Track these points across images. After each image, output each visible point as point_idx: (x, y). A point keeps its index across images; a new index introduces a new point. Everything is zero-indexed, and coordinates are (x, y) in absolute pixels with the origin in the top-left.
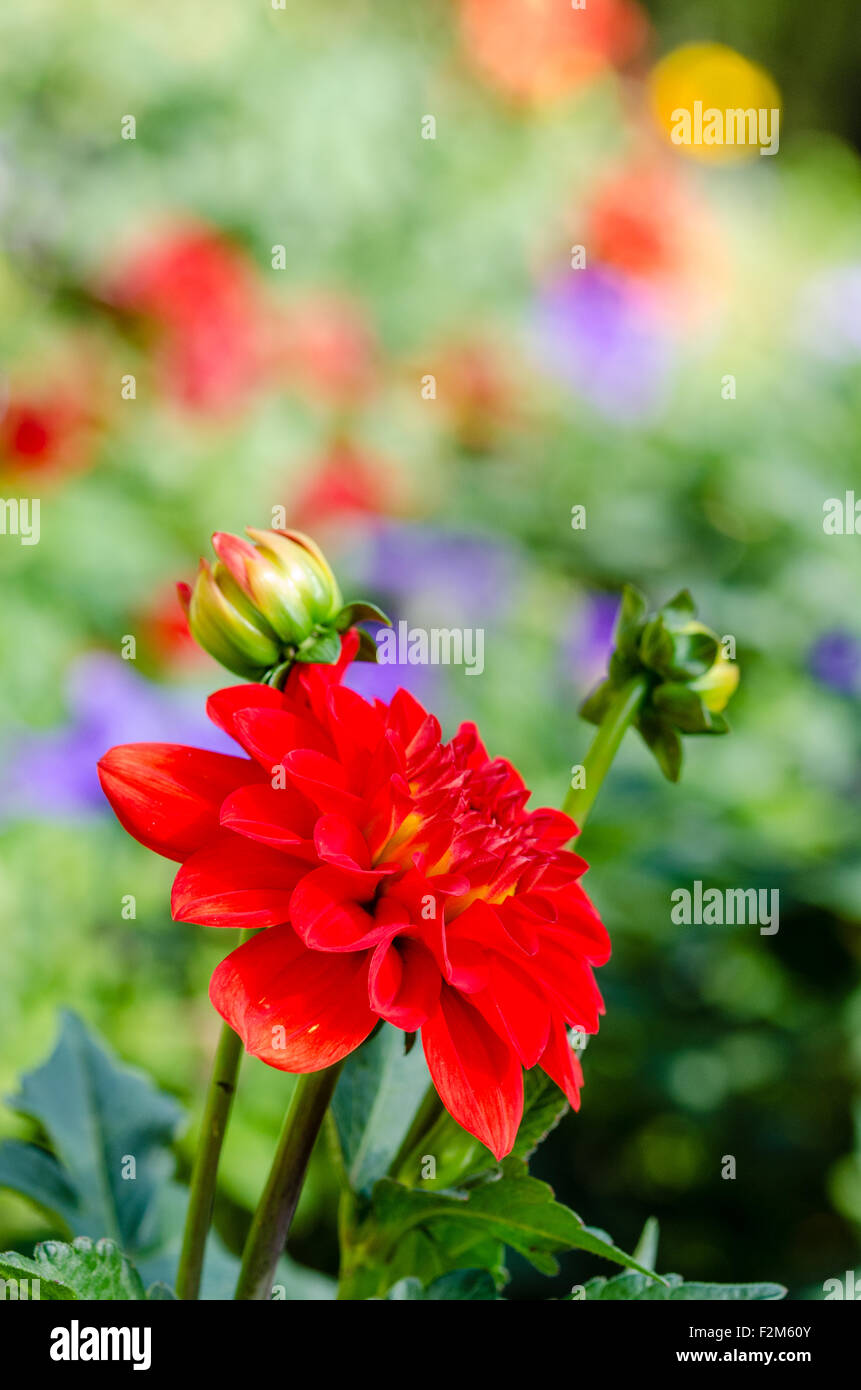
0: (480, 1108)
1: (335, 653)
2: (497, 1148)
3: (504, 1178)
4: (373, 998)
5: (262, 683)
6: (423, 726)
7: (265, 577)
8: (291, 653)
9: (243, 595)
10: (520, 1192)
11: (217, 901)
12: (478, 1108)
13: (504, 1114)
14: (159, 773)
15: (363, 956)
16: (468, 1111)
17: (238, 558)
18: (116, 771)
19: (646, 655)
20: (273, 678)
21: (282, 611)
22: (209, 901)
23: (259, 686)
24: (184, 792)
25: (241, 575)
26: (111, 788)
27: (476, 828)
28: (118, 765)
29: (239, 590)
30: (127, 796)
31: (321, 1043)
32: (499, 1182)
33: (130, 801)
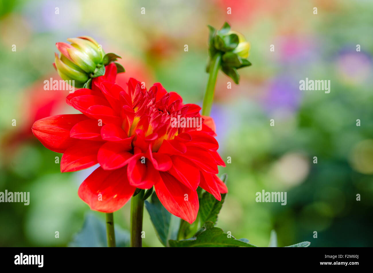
0: (181, 208)
1: (104, 72)
2: (189, 220)
3: (207, 229)
4: (131, 181)
5: (83, 88)
6: (136, 88)
7: (75, 53)
8: (92, 76)
9: (70, 61)
10: (214, 233)
11: (75, 163)
12: (180, 208)
13: (191, 208)
14: (53, 126)
15: (125, 168)
16: (176, 210)
17: (65, 49)
18: (38, 129)
19: (217, 46)
20: (86, 86)
21: (84, 63)
22: (72, 163)
23: (83, 89)
24: (62, 130)
25: (67, 54)
26: (38, 135)
27: (157, 116)
28: (38, 127)
29: (68, 60)
30: (43, 136)
31: (118, 200)
32: (206, 231)
33: (44, 138)
